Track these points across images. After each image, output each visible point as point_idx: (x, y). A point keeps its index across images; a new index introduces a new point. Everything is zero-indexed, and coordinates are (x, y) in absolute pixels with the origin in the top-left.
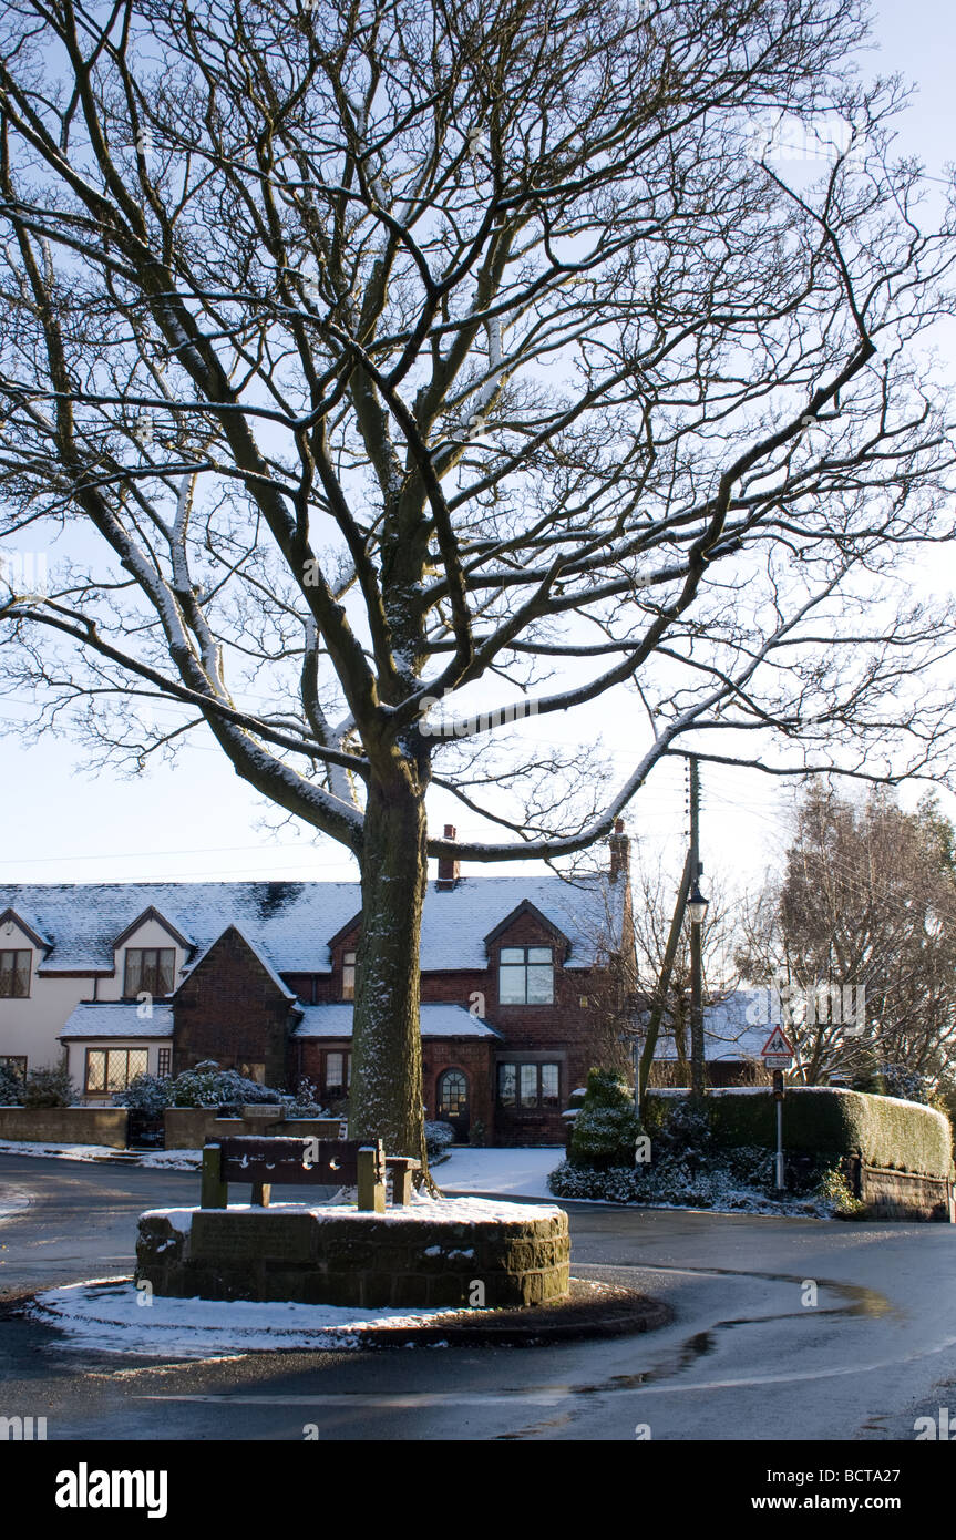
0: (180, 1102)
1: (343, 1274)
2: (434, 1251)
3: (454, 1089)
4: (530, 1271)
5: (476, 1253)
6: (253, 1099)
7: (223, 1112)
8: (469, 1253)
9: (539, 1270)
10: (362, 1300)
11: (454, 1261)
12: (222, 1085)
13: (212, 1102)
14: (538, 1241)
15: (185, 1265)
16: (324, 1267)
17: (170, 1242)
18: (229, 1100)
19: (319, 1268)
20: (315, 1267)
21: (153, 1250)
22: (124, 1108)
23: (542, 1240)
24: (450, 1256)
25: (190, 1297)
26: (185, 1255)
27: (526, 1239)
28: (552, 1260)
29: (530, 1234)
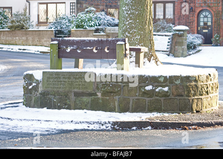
0: (78, 26)
1: (108, 98)
2: (149, 88)
3: (206, 20)
4: (196, 97)
5: (169, 89)
6: (110, 25)
7: (97, 31)
8: (166, 89)
9: (200, 97)
10: (116, 109)
11: (159, 92)
12: (96, 18)
13: (92, 26)
14: (200, 84)
15: (41, 94)
16: (99, 95)
17: (34, 84)
18: (99, 25)
19: (97, 95)
20: (95, 95)
21: (28, 87)
22: (53, 29)
23: (202, 84)
24: (157, 90)
25: (43, 108)
26: (40, 90)
27: (194, 83)
28: (207, 92)
29: (196, 81)
